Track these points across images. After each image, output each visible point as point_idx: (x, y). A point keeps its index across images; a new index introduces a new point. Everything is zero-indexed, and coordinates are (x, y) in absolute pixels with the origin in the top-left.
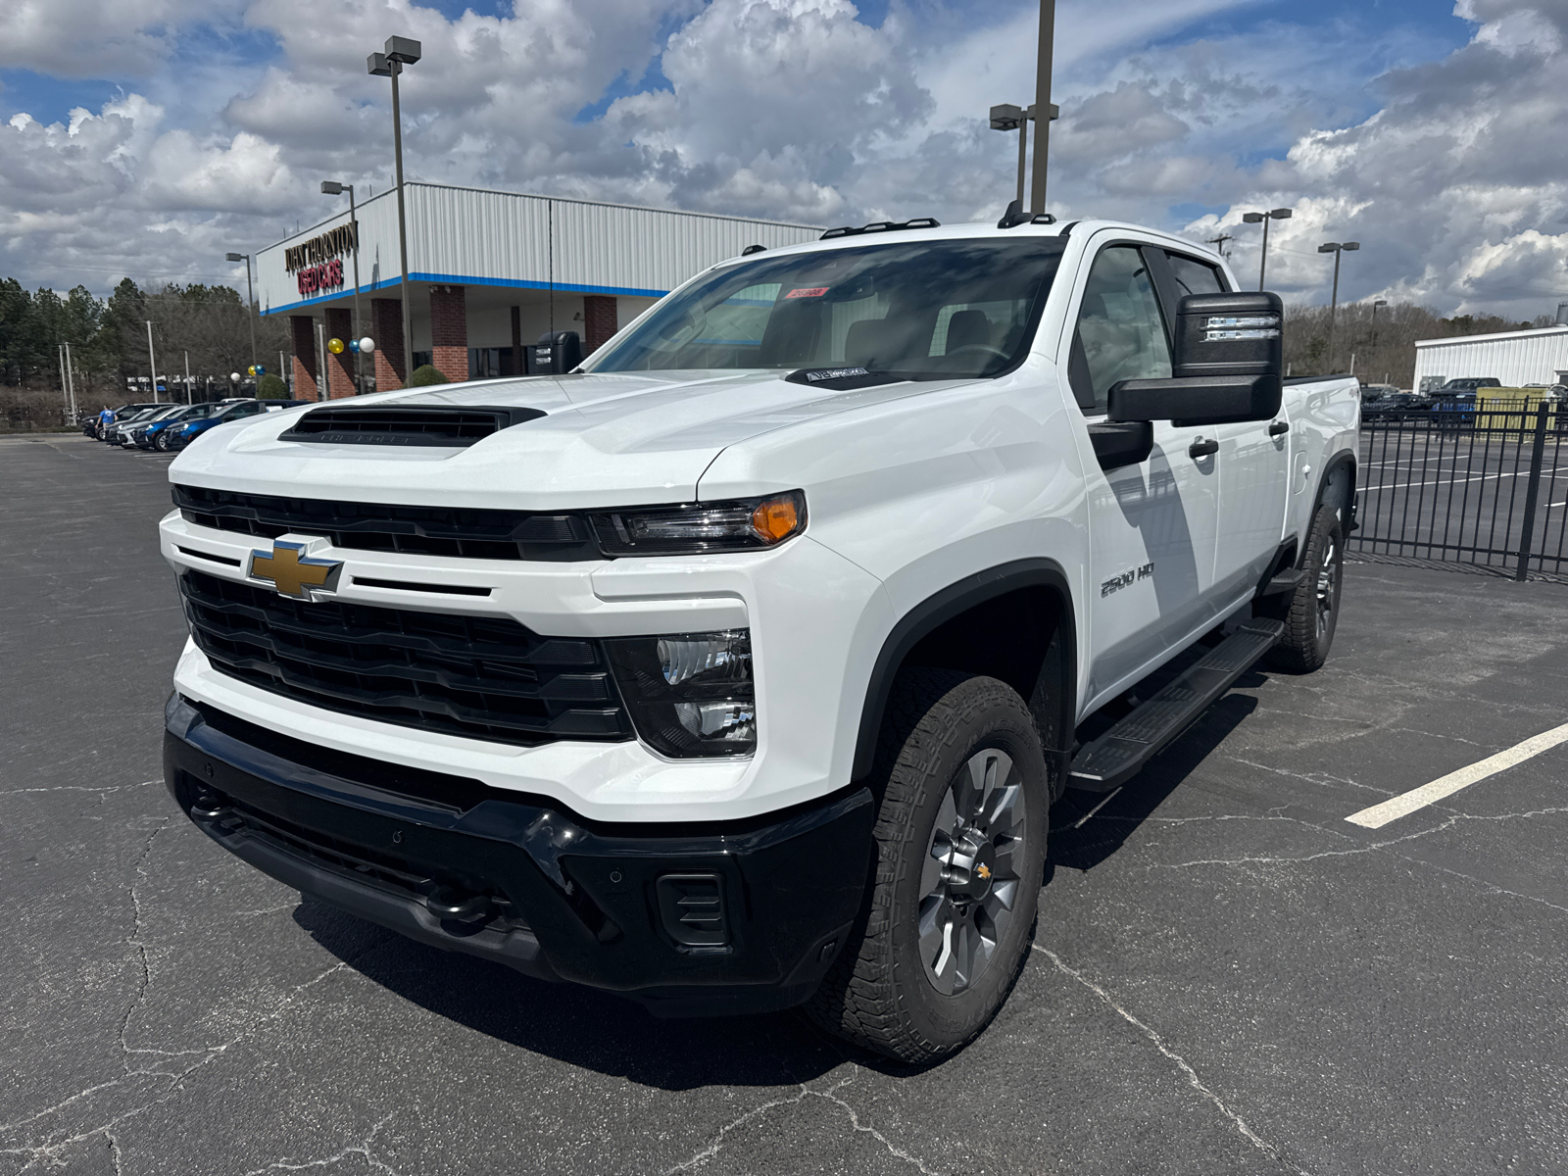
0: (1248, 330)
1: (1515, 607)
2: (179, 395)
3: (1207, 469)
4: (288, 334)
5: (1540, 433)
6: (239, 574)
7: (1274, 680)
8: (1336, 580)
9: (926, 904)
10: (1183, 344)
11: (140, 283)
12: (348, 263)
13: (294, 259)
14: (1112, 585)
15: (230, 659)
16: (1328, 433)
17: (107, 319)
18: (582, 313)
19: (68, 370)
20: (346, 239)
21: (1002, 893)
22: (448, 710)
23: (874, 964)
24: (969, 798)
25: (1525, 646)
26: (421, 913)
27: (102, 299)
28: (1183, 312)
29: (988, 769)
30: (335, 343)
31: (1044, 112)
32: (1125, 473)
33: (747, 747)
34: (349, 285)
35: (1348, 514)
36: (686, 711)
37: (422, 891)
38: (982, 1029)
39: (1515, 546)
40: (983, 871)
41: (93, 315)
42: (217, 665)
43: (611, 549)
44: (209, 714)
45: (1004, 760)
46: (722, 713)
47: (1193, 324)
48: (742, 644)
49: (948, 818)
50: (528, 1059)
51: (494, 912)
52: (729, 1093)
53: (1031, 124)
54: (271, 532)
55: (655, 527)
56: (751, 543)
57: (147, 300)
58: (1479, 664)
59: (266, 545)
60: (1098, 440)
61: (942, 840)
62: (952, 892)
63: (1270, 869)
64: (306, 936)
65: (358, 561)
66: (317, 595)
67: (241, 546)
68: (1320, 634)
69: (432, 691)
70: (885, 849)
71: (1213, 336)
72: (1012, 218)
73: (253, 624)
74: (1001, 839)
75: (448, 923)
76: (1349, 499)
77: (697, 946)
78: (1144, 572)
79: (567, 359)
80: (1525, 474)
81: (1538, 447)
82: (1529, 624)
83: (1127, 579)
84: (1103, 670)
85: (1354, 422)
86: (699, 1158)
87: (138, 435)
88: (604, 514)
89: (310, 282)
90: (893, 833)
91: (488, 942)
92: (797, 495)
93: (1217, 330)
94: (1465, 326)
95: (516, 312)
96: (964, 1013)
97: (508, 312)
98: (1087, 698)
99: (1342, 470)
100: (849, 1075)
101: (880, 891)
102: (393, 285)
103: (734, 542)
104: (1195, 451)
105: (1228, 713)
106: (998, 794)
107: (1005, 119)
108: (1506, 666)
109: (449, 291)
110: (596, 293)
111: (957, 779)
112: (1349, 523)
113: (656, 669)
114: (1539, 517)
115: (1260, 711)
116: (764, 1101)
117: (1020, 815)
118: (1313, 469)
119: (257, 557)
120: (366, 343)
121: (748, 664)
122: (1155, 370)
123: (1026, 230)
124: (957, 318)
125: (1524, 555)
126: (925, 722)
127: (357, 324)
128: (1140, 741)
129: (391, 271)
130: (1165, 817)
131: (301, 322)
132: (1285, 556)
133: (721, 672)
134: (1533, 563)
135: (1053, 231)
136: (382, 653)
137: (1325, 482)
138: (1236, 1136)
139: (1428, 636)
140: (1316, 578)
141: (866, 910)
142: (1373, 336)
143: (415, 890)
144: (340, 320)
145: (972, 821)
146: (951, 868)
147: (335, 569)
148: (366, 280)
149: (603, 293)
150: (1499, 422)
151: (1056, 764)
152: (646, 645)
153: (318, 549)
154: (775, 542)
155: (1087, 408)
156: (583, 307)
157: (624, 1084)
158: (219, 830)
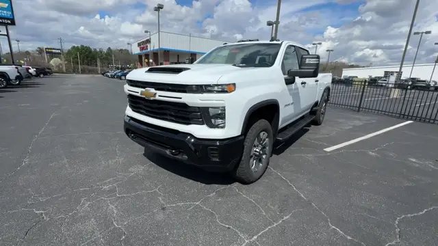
0: (313, 61)
1: (357, 116)
2: (118, 68)
3: (304, 87)
4: (137, 58)
5: (364, 85)
6: (139, 95)
7: (312, 126)
8: (325, 109)
9: (251, 157)
10: (301, 64)
11: (112, 48)
12: (149, 46)
13: (139, 45)
14: (286, 105)
15: (135, 109)
16: (326, 83)
17: (106, 54)
19: (99, 64)
20: (148, 41)
21: (264, 156)
22: (173, 118)
23: (243, 165)
24: (260, 140)
25: (358, 123)
26: (168, 152)
27: (105, 50)
28: (302, 58)
29: (263, 135)
30: (146, 60)
31: (277, 22)
32: (290, 86)
33: (223, 127)
34: (149, 50)
35: (328, 97)
36: (213, 121)
37: (169, 148)
38: (259, 178)
39: (358, 105)
40: (261, 152)
41: (103, 54)
42: (133, 110)
43: (202, 92)
44: (132, 119)
45: (266, 134)
46: (219, 121)
47: (304, 60)
48: (224, 109)
49: (256, 142)
50: (183, 179)
51: (180, 152)
52: (217, 186)
53: (274, 25)
54: (144, 88)
55: (209, 88)
56: (227, 92)
58: (350, 125)
59: (143, 90)
60: (286, 80)
61: (255, 146)
62: (256, 155)
63: (310, 156)
64: (145, 158)
65: (159, 93)
66: (152, 98)
67: (139, 90)
68: (321, 119)
69: (171, 115)
70: (245, 147)
71: (307, 62)
72: (272, 40)
73: (139, 103)
74: (264, 148)
75: (172, 153)
76: (328, 95)
77: (214, 159)
78: (292, 104)
79: (192, 62)
80: (361, 94)
81: (364, 88)
82: (359, 119)
83: (289, 105)
84: (284, 121)
85: (331, 82)
86: (211, 195)
87: (111, 75)
88: (201, 86)
89: (142, 49)
90: (247, 144)
91: (179, 157)
92: (234, 84)
93: (307, 61)
94: (352, 66)
95: (178, 56)
96: (256, 176)
98: (281, 125)
99: (328, 90)
100: (237, 184)
101: (244, 154)
102: (157, 50)
103: (223, 91)
104: (302, 83)
105: (303, 131)
106: (265, 140)
107: (270, 24)
108: (354, 126)
110: (193, 53)
111: (258, 136)
112: (328, 100)
113: (208, 113)
114: (363, 101)
115: (310, 131)
116: (223, 187)
117: (268, 143)
118: (323, 89)
119: (142, 92)
120: (151, 61)
121: (225, 113)
122: (296, 68)
123: (275, 42)
124: (260, 58)
125: (359, 107)
126: (253, 126)
127: (150, 57)
128: (289, 133)
129: (156, 48)
130: (292, 148)
131: (140, 56)
132: (316, 104)
133: (219, 114)
134: (361, 109)
135: (279, 42)
136: (162, 109)
137: (324, 91)
138: (301, 197)
139: (341, 121)
140: (321, 108)
141: (242, 157)
142: (335, 67)
143: (167, 148)
144: (147, 56)
145: (260, 144)
146: (256, 151)
147: (155, 94)
148: (152, 49)
150: (357, 83)
151: (275, 136)
152: (207, 108)
153: (153, 90)
154: (230, 92)
155: (284, 74)
157: (199, 183)
158: (133, 138)
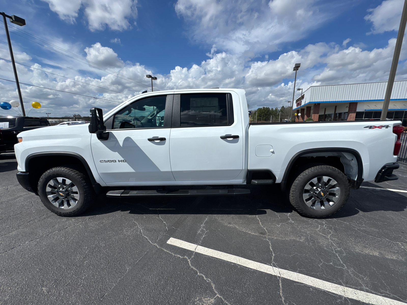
3: (160, 144)
9: (48, 192)
12: (302, 101)
18: (348, 106)
20: (302, 97)
29: (62, 181)
34: (302, 105)
40: (61, 194)
41: (278, 111)
57: (285, 109)
89: (298, 105)
97: (334, 107)
109: (317, 104)
110: (351, 102)
111: (54, 179)
131: (298, 111)
149: (353, 102)
156: (349, 105)
